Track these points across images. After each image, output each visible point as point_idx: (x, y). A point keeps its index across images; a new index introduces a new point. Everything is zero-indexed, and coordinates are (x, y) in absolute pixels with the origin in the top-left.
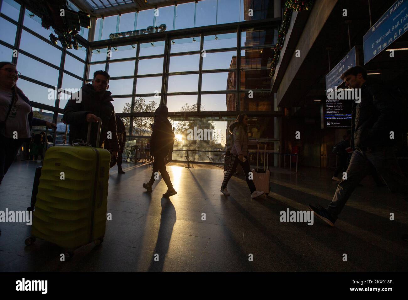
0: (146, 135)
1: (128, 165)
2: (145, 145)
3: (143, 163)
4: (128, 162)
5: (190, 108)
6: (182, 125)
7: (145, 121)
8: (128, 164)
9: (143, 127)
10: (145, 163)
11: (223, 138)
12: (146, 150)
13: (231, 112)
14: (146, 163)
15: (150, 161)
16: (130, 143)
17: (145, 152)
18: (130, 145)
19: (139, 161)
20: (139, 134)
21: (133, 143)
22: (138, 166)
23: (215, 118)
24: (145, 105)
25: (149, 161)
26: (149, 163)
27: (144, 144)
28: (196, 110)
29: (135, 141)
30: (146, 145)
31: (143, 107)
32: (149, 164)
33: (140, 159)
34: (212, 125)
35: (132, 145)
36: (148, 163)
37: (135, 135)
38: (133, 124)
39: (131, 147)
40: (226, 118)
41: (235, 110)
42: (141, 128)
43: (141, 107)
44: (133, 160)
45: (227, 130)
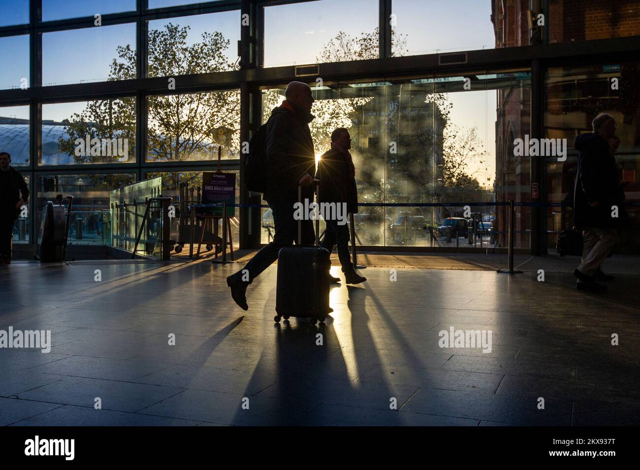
0: (197, 157)
1: (142, 266)
2: (195, 193)
3: (191, 257)
4: (140, 257)
5: (352, 51)
6: (327, 117)
7: (191, 111)
8: (141, 263)
9: (184, 131)
10: (198, 257)
11: (483, 158)
12: (199, 210)
13: (514, 49)
14: (201, 258)
15: (216, 253)
16: (140, 191)
17: (198, 219)
18: (143, 198)
19: (179, 250)
20: (174, 156)
21: (152, 191)
22: (175, 267)
23: (451, 79)
24: (186, 50)
25: (213, 251)
26: (214, 256)
27: (192, 190)
28: (375, 53)
29: (157, 182)
30: (199, 194)
31: (182, 56)
32: (214, 262)
33: (182, 244)
34: (441, 108)
35: (149, 197)
36: (208, 256)
37: (159, 161)
38: (146, 124)
39: (148, 202)
40: (494, 76)
41: (529, 44)
42: (178, 136)
43: (174, 55)
44: (156, 250)
45: (497, 124)
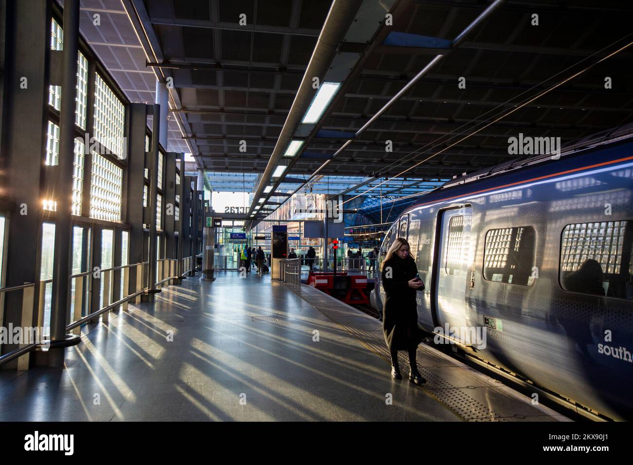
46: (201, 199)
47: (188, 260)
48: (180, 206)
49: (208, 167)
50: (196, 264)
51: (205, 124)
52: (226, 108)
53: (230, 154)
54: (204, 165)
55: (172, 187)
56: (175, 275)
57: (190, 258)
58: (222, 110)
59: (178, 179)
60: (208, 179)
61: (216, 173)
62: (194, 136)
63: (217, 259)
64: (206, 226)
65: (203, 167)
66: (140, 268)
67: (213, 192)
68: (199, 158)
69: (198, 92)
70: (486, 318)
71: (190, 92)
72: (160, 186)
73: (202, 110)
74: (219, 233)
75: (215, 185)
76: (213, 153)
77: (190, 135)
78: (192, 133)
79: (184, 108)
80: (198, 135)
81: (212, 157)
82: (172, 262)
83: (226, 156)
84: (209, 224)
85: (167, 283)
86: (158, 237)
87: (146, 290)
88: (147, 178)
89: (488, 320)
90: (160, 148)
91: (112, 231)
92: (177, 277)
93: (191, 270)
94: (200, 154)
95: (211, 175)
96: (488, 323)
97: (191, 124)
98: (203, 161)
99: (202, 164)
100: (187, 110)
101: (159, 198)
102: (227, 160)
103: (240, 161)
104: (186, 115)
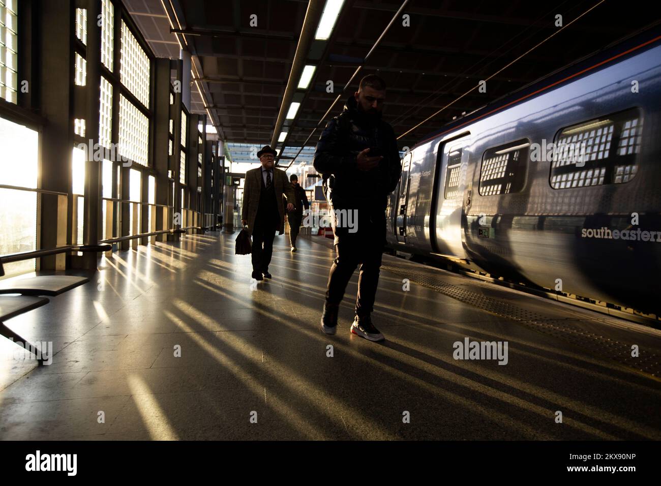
46: (221, 165)
47: (210, 217)
48: (203, 166)
49: (228, 137)
50: (217, 222)
51: (225, 95)
52: (245, 78)
53: (249, 125)
54: (225, 136)
55: (194, 146)
56: (198, 226)
57: (212, 215)
58: (241, 80)
59: (200, 141)
60: (228, 150)
61: (235, 144)
62: (215, 106)
63: (236, 218)
64: (226, 185)
65: (223, 137)
66: (165, 210)
67: (233, 163)
68: (220, 128)
69: (219, 62)
70: (480, 230)
71: (211, 61)
72: (183, 143)
73: (223, 79)
74: (238, 200)
75: (235, 156)
76: (233, 124)
77: (211, 105)
78: (213, 103)
79: (206, 77)
80: (219, 105)
81: (233, 127)
82: (196, 214)
83: (244, 126)
84: (229, 183)
85: (190, 231)
86: (183, 190)
87: (172, 230)
88: (172, 133)
89: (482, 231)
90: (183, 108)
91: (140, 172)
92: (200, 228)
93: (213, 226)
94: (221, 125)
95: (231, 146)
96: (482, 234)
97: (212, 94)
98: (224, 132)
99: (222, 134)
100: (208, 79)
101: (183, 155)
102: (245, 131)
103: (258, 132)
104: (208, 83)
